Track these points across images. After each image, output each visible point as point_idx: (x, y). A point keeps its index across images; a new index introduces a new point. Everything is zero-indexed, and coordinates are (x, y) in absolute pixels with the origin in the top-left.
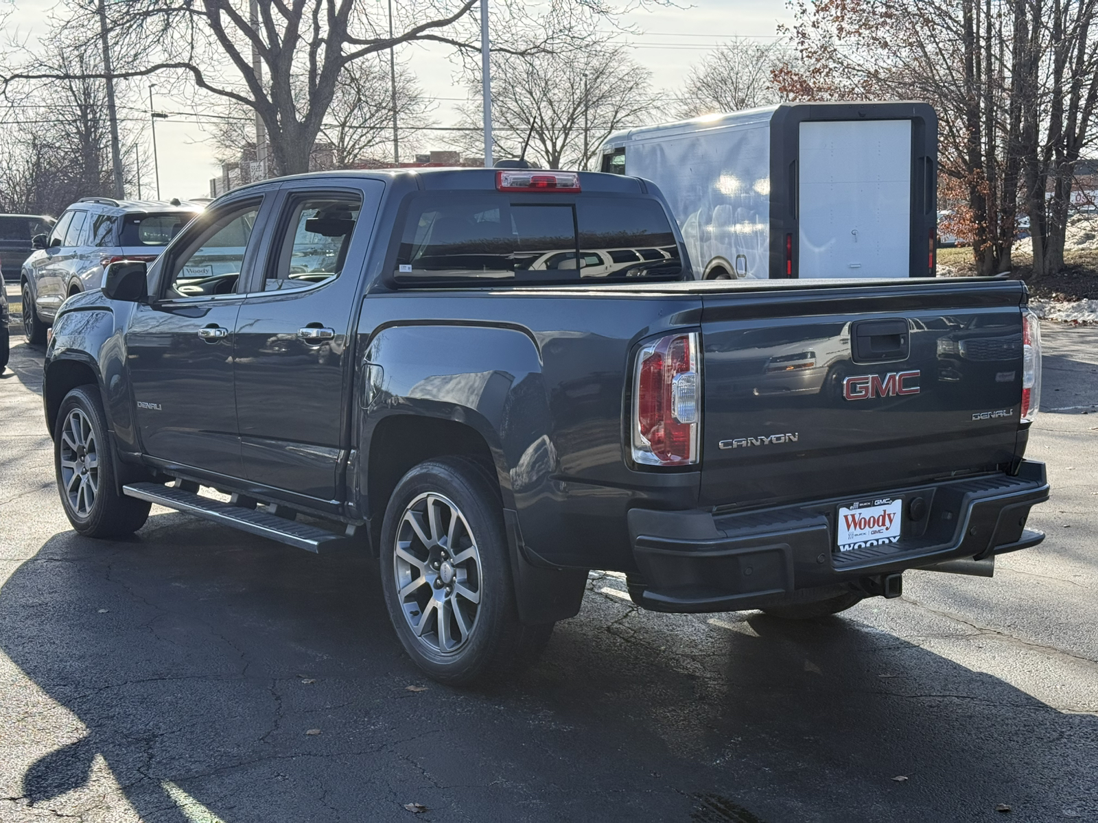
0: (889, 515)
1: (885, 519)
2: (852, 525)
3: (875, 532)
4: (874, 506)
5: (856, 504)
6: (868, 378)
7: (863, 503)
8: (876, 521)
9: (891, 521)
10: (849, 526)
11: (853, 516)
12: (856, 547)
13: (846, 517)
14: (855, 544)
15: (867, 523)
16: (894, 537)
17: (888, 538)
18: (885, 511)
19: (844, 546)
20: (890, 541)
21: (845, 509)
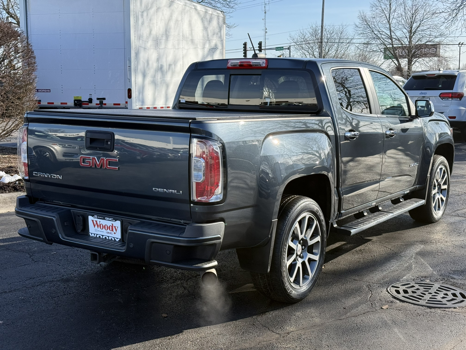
0: (115, 227)
1: (112, 228)
2: (96, 226)
3: (108, 233)
4: (105, 220)
5: (96, 216)
6: (90, 158)
7: (99, 217)
8: (108, 228)
9: (116, 230)
10: (95, 226)
11: (96, 221)
12: (98, 236)
13: (93, 221)
14: (97, 235)
15: (104, 227)
16: (117, 239)
17: (114, 238)
18: (112, 224)
19: (92, 234)
20: (115, 240)
21: (91, 216)
